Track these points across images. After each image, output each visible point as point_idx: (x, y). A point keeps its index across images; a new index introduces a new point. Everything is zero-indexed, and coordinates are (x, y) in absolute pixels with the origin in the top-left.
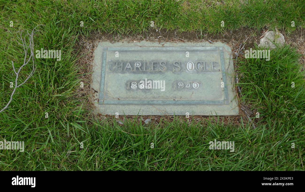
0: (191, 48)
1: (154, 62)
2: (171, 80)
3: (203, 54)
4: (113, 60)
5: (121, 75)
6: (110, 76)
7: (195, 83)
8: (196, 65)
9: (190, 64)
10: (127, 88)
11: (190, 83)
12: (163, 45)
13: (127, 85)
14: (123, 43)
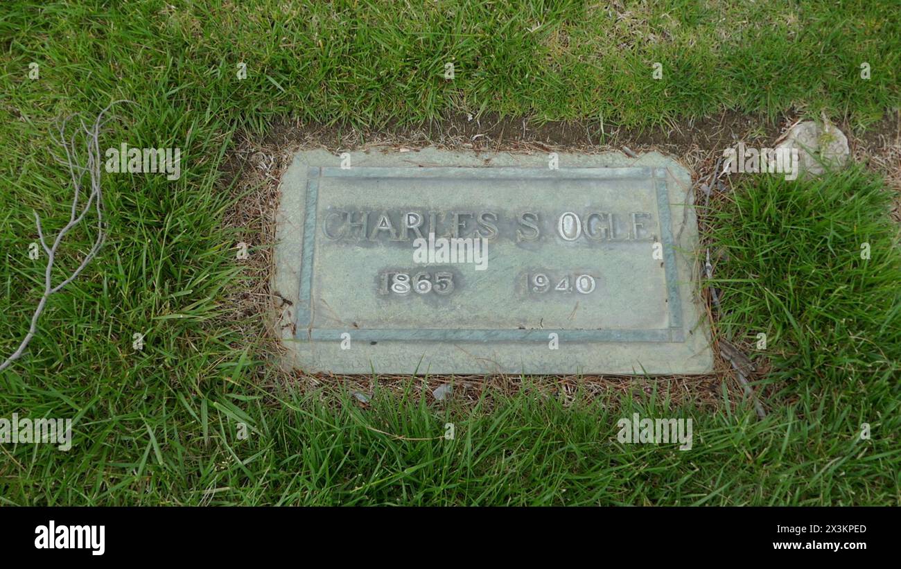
0: (572, 171)
1: (462, 212)
2: (512, 267)
3: (606, 190)
4: (338, 205)
5: (362, 251)
6: (328, 255)
7: (583, 278)
8: (585, 222)
9: (568, 220)
10: (382, 292)
11: (569, 277)
12: (487, 160)
13: (379, 281)
14: (367, 152)
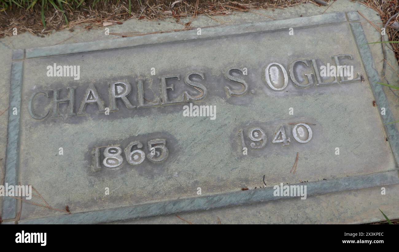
0: (270, 24)
1: (169, 76)
2: (226, 125)
3: (306, 37)
4: (43, 84)
5: (70, 128)
6: (35, 136)
7: (298, 127)
8: (291, 70)
9: (274, 70)
10: (93, 168)
11: (285, 128)
12: (188, 24)
13: (89, 157)
14: (72, 31)
